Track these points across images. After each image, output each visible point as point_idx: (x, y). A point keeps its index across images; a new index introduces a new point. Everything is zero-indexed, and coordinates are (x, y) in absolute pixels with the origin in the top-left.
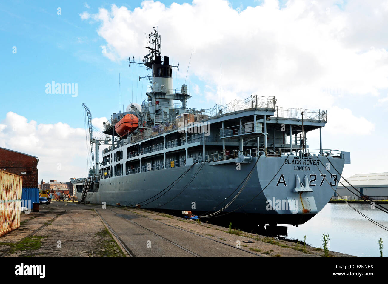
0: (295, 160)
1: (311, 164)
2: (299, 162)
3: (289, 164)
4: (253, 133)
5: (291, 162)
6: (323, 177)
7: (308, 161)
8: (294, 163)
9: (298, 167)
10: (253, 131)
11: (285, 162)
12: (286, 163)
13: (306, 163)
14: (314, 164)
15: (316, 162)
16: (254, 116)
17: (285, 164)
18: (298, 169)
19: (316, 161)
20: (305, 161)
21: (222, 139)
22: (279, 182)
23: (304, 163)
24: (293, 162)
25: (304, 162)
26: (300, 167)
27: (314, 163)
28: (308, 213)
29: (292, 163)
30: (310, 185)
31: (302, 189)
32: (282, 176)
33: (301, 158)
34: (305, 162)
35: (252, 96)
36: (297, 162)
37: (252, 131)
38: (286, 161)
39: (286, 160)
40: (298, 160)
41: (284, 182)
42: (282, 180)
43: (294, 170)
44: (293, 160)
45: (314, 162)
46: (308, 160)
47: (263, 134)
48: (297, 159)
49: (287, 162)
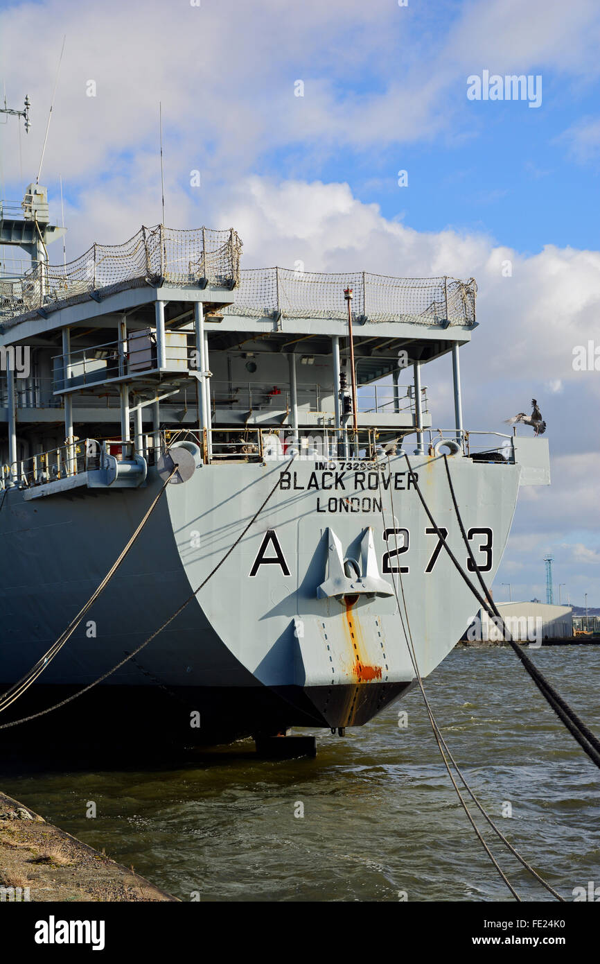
0: (319, 474)
1: (386, 488)
2: (339, 480)
3: (295, 488)
4: (153, 371)
5: (303, 481)
6: (435, 538)
7: (373, 478)
8: (316, 485)
9: (333, 501)
10: (155, 363)
11: (281, 481)
12: (285, 484)
13: (366, 484)
14: (396, 488)
15: (405, 478)
16: (156, 304)
17: (282, 488)
18: (333, 508)
19: (404, 474)
20: (360, 477)
21: (62, 395)
22: (260, 560)
23: (359, 484)
24: (313, 483)
25: (356, 481)
26: (341, 500)
27: (399, 485)
28: (375, 681)
29: (310, 485)
30: (386, 570)
31: (350, 585)
32: (271, 535)
33: (346, 466)
34: (361, 482)
35: (143, 228)
36: (330, 481)
37: (149, 364)
38: (286, 477)
39: (282, 474)
40: (334, 472)
41: (280, 560)
42: (270, 553)
43: (318, 510)
44: (313, 475)
45: (397, 481)
46: (373, 471)
47: (192, 373)
48: (329, 471)
49: (288, 481)
